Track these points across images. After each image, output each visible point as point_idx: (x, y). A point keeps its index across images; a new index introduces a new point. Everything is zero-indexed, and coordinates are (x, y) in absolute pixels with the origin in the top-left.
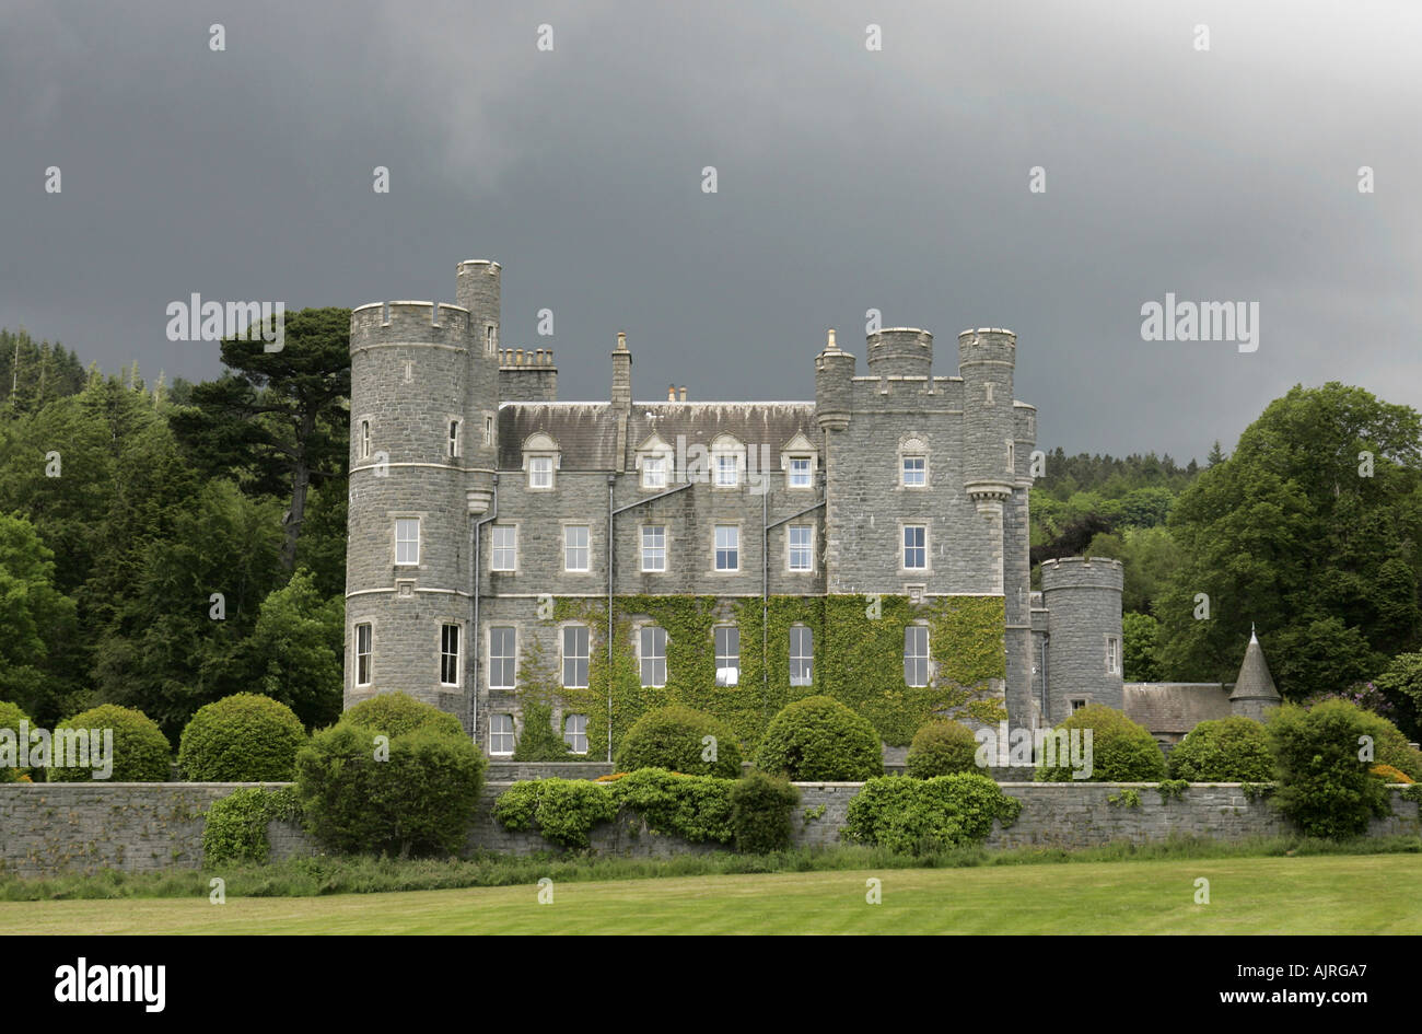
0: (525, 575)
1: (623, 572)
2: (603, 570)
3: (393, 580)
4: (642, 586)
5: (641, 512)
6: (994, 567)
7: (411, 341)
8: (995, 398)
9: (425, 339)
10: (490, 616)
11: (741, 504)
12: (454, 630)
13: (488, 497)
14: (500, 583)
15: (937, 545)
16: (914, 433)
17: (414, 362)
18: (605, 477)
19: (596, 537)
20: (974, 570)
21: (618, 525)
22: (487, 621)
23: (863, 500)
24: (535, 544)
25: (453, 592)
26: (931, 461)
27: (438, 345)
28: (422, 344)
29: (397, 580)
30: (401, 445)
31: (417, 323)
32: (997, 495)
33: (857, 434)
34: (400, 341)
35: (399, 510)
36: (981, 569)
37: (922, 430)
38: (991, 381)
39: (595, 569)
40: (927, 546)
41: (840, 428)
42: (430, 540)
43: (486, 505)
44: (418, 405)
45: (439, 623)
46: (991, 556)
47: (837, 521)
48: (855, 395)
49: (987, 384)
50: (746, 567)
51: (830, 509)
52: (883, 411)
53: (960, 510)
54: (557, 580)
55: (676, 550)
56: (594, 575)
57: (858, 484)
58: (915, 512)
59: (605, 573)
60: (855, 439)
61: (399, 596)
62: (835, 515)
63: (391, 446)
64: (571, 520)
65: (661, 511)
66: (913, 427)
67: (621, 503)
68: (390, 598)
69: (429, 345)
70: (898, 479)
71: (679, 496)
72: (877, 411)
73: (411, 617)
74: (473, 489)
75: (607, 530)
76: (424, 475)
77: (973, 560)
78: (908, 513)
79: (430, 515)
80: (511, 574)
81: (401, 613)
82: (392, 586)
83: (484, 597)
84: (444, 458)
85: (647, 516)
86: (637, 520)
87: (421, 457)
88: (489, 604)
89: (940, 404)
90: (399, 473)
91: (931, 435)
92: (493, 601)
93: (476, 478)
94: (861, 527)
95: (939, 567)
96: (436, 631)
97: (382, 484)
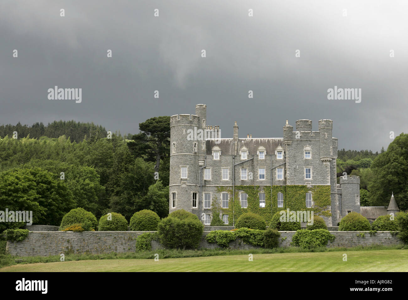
0: (213, 181)
1: (236, 180)
4: (241, 183)
5: (241, 165)
6: (328, 178)
7: (185, 124)
8: (327, 137)
9: (188, 123)
10: (204, 191)
11: (265, 163)
12: (196, 194)
13: (204, 162)
14: (207, 183)
15: (314, 173)
16: (308, 145)
17: (186, 129)
18: (232, 157)
19: (230, 171)
20: (323, 179)
21: (235, 168)
23: (295, 162)
24: (215, 173)
25: (195, 185)
26: (312, 152)
27: (191, 125)
28: (187, 125)
29: (182, 182)
30: (182, 149)
31: (186, 120)
32: (328, 160)
33: (294, 146)
34: (182, 124)
35: (182, 165)
36: (325, 178)
37: (310, 144)
38: (327, 132)
39: (230, 179)
40: (311, 173)
41: (289, 144)
42: (190, 172)
43: (203, 164)
45: (192, 192)
46: (327, 175)
47: (289, 167)
49: (325, 133)
50: (266, 178)
51: (287, 165)
53: (319, 164)
54: (220, 182)
56: (229, 180)
57: (294, 158)
58: (308, 165)
59: (232, 180)
61: (182, 186)
62: (288, 165)
63: (180, 149)
64: (224, 167)
65: (246, 165)
66: (307, 144)
67: (236, 163)
68: (180, 186)
69: (189, 125)
70: (304, 157)
71: (250, 161)
72: (298, 140)
73: (185, 191)
74: (200, 160)
75: (233, 169)
76: (188, 156)
77: (323, 176)
78: (306, 165)
79: (190, 166)
80: (209, 180)
81: (183, 190)
82: (181, 183)
83: (203, 186)
84: (193, 152)
86: (240, 167)
87: (187, 152)
88: (204, 188)
89: (314, 138)
90: (182, 156)
91: (312, 146)
93: (201, 157)
94: (295, 168)
95: (314, 178)
96: (191, 194)
97: (178, 159)
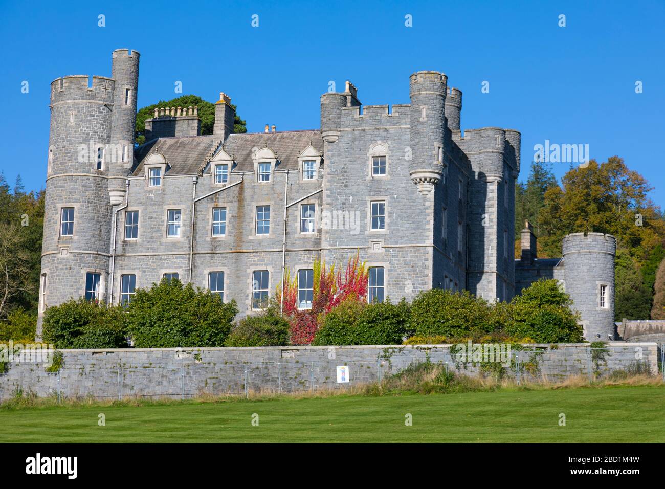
0: (143, 241)
1: (200, 237)
2: (188, 237)
3: (58, 246)
4: (211, 246)
5: (212, 199)
6: (427, 227)
7: (74, 99)
8: (427, 116)
9: (82, 98)
10: (122, 268)
11: (272, 192)
12: (97, 276)
13: (122, 194)
14: (128, 247)
15: (391, 213)
16: (379, 142)
17: (76, 112)
18: (191, 178)
19: (185, 216)
20: (415, 229)
21: (198, 208)
22: (119, 271)
23: (346, 186)
24: (149, 222)
25: (96, 253)
26: (389, 159)
27: (91, 101)
28: (80, 101)
29: (60, 246)
30: (66, 163)
31: (78, 88)
32: (428, 179)
33: (343, 145)
34: (68, 99)
35: (63, 202)
36: (419, 228)
37: (385, 139)
38: (425, 105)
39: (184, 237)
40: (386, 215)
41: (333, 140)
42: (81, 221)
43: (121, 199)
44: (77, 138)
45: (84, 272)
46: (426, 219)
47: (329, 200)
48: (342, 119)
49: (422, 107)
50: (274, 233)
51: (325, 194)
52: (360, 128)
53: (406, 190)
54: (161, 244)
55: (232, 223)
56: (182, 240)
57: (343, 176)
58: (378, 192)
59: (189, 238)
60: (342, 147)
61: (60, 256)
62: (328, 196)
63: (61, 163)
64: (170, 206)
65: (224, 198)
66: (379, 138)
67: (200, 194)
68: (55, 257)
69: (85, 101)
70: (368, 172)
71: (235, 188)
72: (356, 129)
73: (66, 268)
74: (112, 189)
75: (191, 211)
76: (79, 180)
77: (413, 223)
78: (374, 193)
79: (81, 206)
80: (134, 242)
81: (61, 266)
82: (57, 250)
83: (118, 256)
84: (92, 170)
85: (215, 202)
86: (209, 205)
87: (77, 170)
88: (121, 260)
89: (396, 122)
90: (64, 180)
91: (389, 143)
92: (123, 257)
93: (114, 182)
94: (344, 204)
95: (393, 227)
96: (81, 277)
97: (55, 187)
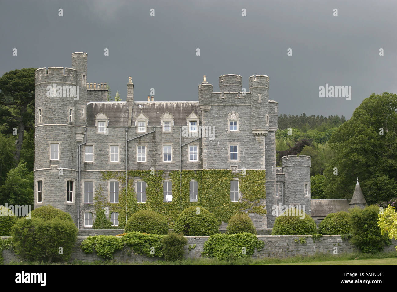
0: (96, 163)
1: (131, 162)
2: (124, 161)
3: (50, 165)
4: (138, 167)
5: (137, 141)
6: (262, 159)
7: (56, 81)
8: (262, 100)
9: (61, 80)
10: (84, 178)
11: (173, 138)
12: (72, 183)
13: (83, 136)
14: (88, 166)
15: (241, 152)
16: (233, 112)
18: (124, 128)
19: (121, 150)
20: (255, 161)
21: (129, 145)
22: (83, 180)
24: (100, 152)
25: (71, 169)
26: (239, 122)
27: (65, 82)
28: (60, 82)
29: (51, 165)
30: (52, 118)
31: (58, 75)
32: (263, 134)
33: (213, 113)
34: (52, 81)
35: (52, 140)
36: (257, 160)
37: (236, 111)
38: (261, 94)
39: (121, 161)
40: (238, 152)
41: (207, 110)
42: (62, 151)
43: (82, 139)
44: (58, 103)
45: (66, 180)
46: (260, 155)
47: (206, 143)
48: (213, 99)
49: (259, 95)
50: (174, 160)
51: (203, 141)
52: (222, 104)
53: (250, 139)
54: (107, 165)
55: (150, 154)
56: (120, 163)
58: (234, 140)
59: (124, 162)
60: (212, 114)
61: (52, 171)
62: (206, 141)
63: (49, 118)
64: (112, 144)
65: (144, 140)
66: (233, 110)
67: (130, 138)
68: (49, 172)
69: (62, 82)
70: (228, 128)
71: (150, 135)
72: (220, 104)
73: (56, 178)
74: (78, 133)
75: (125, 147)
76: (61, 128)
77: (254, 157)
78: (231, 140)
79: (63, 142)
80: (91, 163)
81: (53, 177)
82: (50, 167)
83: (82, 171)
84: (67, 122)
85: (139, 142)
86: (136, 144)
87: (59, 122)
88: (84, 174)
89: (242, 102)
90: (51, 128)
91: (239, 113)
92: (85, 172)
93: (79, 129)
94: (215, 146)
95: (243, 159)
96: (65, 183)
97: (46, 131)
